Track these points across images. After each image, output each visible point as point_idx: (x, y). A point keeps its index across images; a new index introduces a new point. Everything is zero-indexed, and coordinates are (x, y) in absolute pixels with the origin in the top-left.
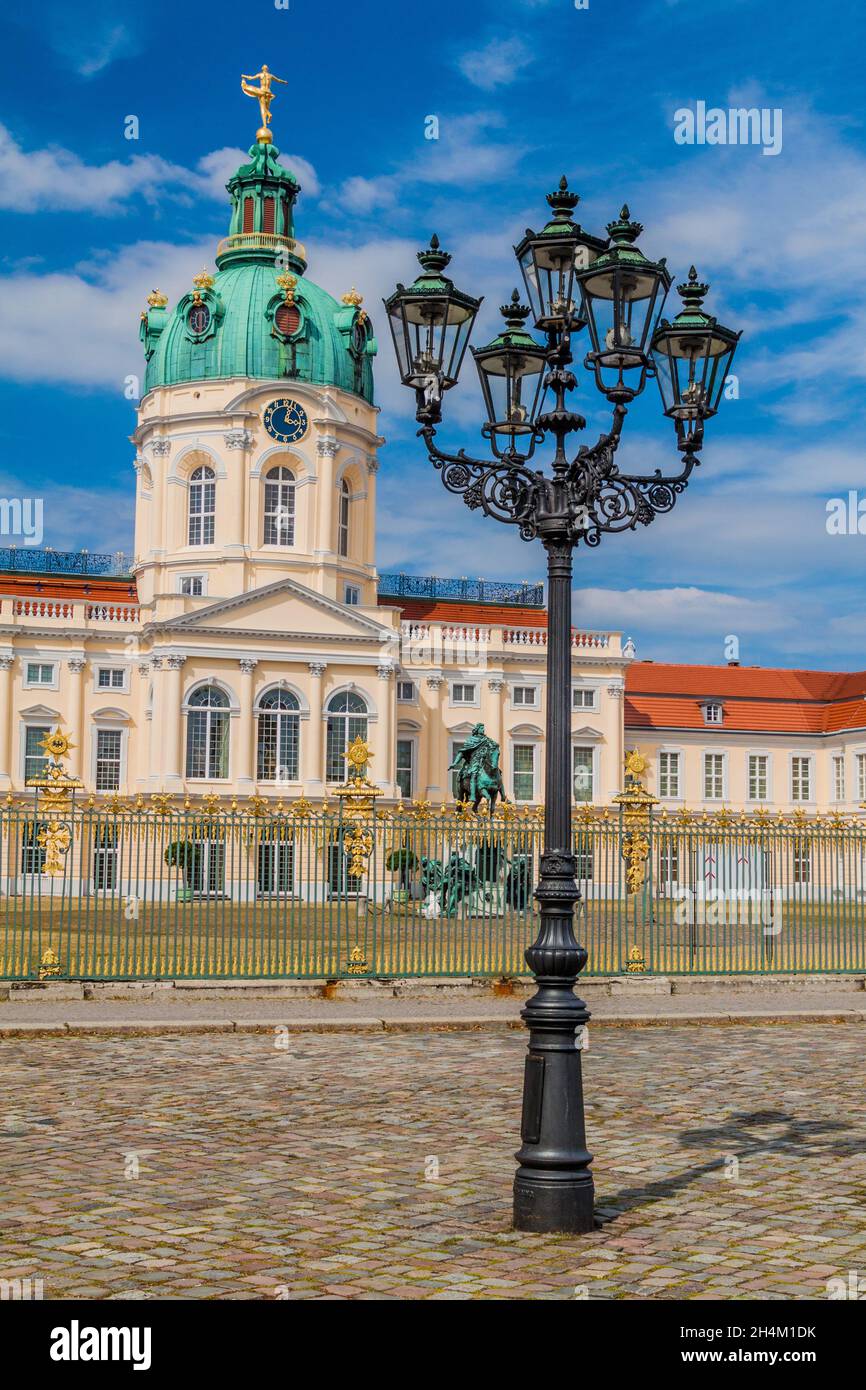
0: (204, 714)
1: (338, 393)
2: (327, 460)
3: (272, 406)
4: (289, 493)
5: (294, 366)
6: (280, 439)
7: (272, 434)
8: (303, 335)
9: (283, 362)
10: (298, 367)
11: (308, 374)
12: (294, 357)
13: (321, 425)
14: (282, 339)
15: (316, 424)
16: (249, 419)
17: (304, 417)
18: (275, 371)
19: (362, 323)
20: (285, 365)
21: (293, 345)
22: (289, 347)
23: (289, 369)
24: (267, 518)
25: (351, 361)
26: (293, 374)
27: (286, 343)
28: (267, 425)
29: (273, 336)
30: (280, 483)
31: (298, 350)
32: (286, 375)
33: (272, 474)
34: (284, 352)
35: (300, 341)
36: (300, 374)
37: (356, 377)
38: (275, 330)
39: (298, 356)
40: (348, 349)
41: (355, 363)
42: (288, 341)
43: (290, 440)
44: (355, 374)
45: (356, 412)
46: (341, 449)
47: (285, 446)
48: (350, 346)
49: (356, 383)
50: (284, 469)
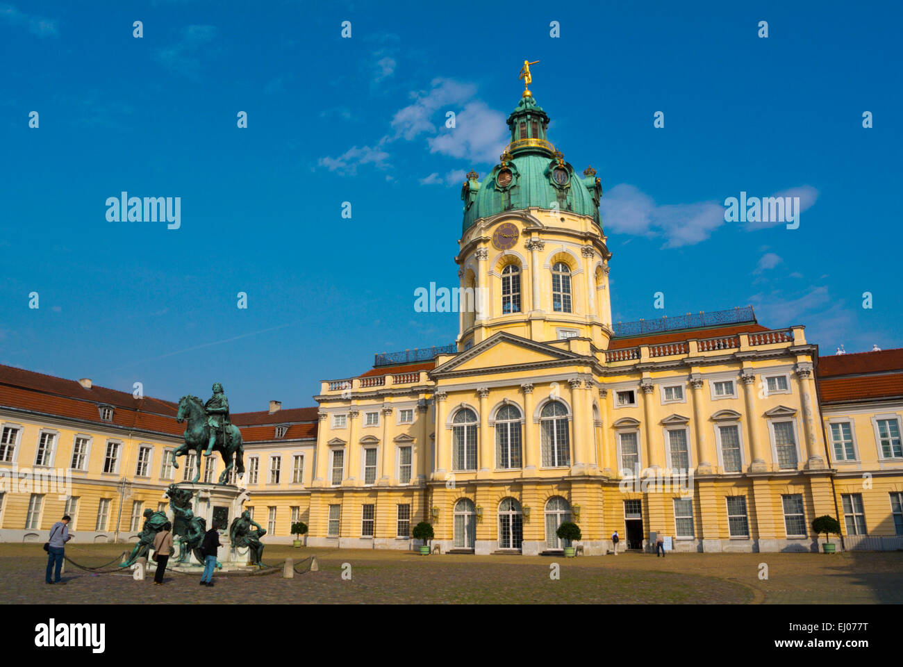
0: (463, 427)
1: (538, 210)
2: (535, 253)
3: (497, 230)
4: (517, 280)
5: (510, 203)
6: (503, 248)
7: (498, 246)
8: (514, 184)
9: (503, 203)
10: (512, 202)
11: (519, 206)
12: (509, 198)
13: (528, 233)
14: (501, 190)
15: (526, 233)
17: (517, 231)
18: (499, 209)
19: (563, 167)
20: (504, 204)
21: (509, 191)
22: (506, 193)
23: (507, 205)
24: (504, 298)
26: (509, 207)
27: (504, 191)
28: (495, 242)
29: (497, 190)
31: (511, 193)
32: (505, 209)
33: (506, 270)
34: (504, 196)
35: (513, 187)
36: (514, 206)
37: (561, 200)
38: (497, 186)
39: (512, 197)
40: (551, 184)
41: (558, 192)
42: (505, 190)
43: (509, 247)
44: (558, 197)
45: (562, 219)
46: (546, 244)
47: (507, 252)
48: (552, 182)
49: (560, 203)
50: (513, 266)
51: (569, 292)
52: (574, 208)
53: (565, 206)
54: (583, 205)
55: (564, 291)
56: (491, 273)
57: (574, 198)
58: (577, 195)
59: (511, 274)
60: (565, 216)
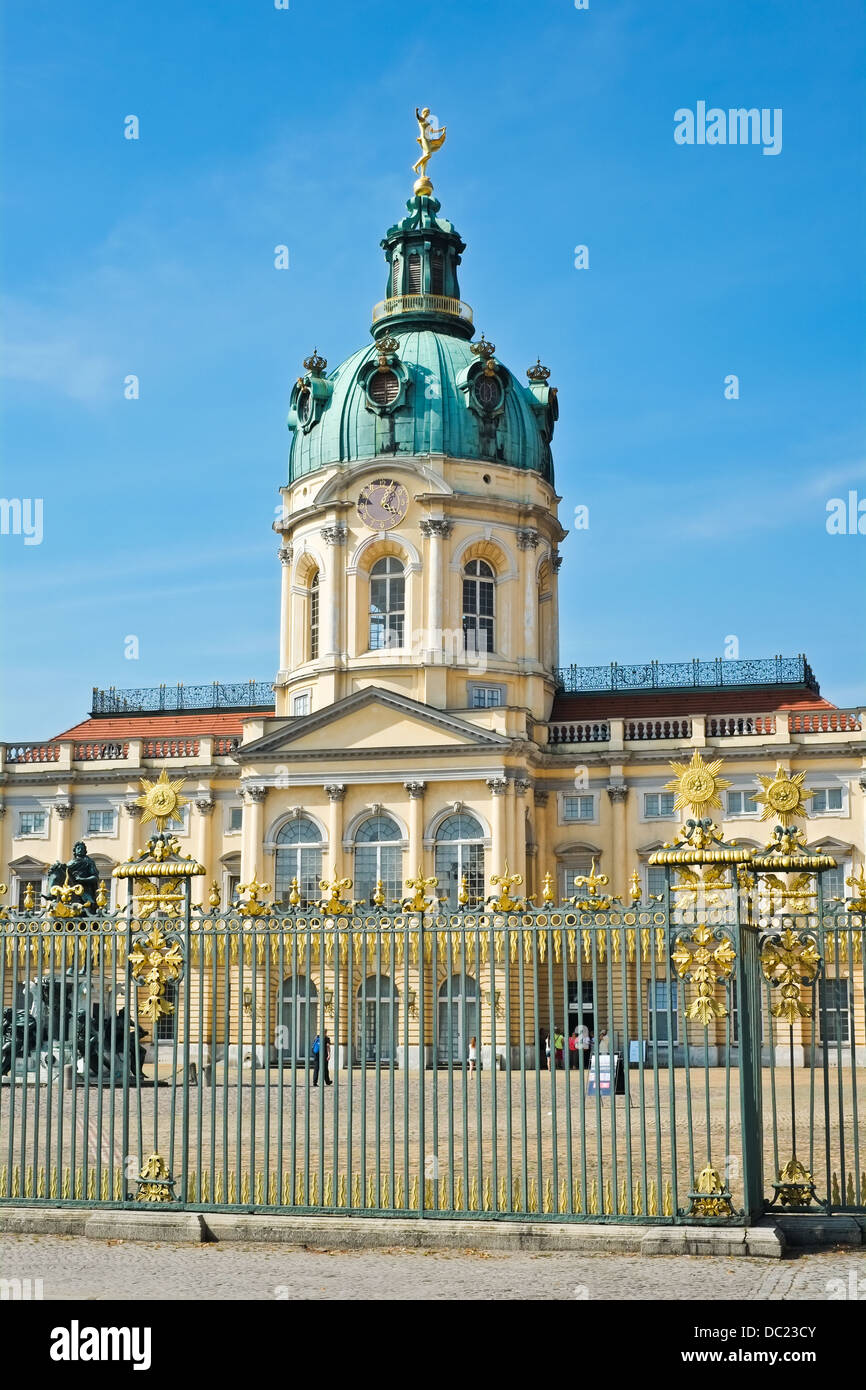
0: (293, 852)
1: (445, 461)
2: (434, 541)
4: (398, 587)
5: (393, 437)
6: (375, 526)
8: (402, 402)
9: (380, 437)
10: (397, 439)
11: (410, 446)
12: (392, 429)
13: (428, 501)
14: (377, 411)
15: (421, 502)
16: (342, 509)
17: (404, 494)
18: (372, 448)
19: (493, 374)
20: (383, 440)
21: (391, 416)
22: (386, 418)
23: (387, 443)
25: (474, 421)
26: (393, 448)
27: (382, 415)
29: (367, 409)
30: (388, 577)
31: (397, 421)
32: (383, 451)
33: (379, 567)
34: (381, 426)
35: (399, 410)
36: (400, 447)
37: (485, 439)
38: (369, 402)
39: (397, 427)
40: (467, 408)
41: (482, 423)
42: (384, 413)
43: (389, 527)
44: (482, 435)
45: (487, 479)
46: (455, 525)
47: (382, 534)
48: (472, 404)
49: (485, 446)
50: (391, 559)
51: (490, 613)
52: (508, 455)
53: (492, 450)
54: (524, 449)
55: (482, 612)
57: (509, 435)
58: (515, 427)
60: (492, 472)
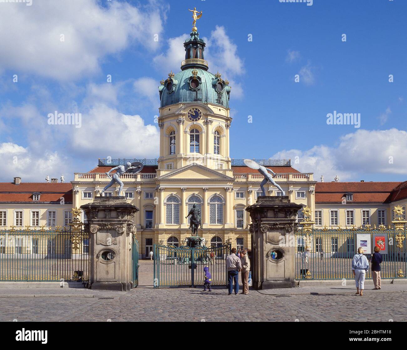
0: (171, 205)
1: (212, 105)
4: (197, 137)
6: (193, 120)
7: (191, 119)
8: (199, 88)
9: (193, 97)
10: (198, 97)
13: (206, 115)
14: (192, 90)
16: (183, 115)
18: (191, 100)
19: (221, 82)
21: (197, 91)
24: (191, 145)
26: (197, 100)
28: (189, 116)
32: (194, 101)
33: (192, 131)
34: (194, 94)
37: (219, 99)
38: (191, 87)
39: (198, 95)
40: (216, 91)
41: (218, 95)
42: (195, 91)
43: (196, 120)
45: (220, 110)
46: (213, 122)
47: (195, 123)
48: (217, 90)
49: (219, 101)
50: (196, 129)
51: (219, 144)
52: (224, 104)
53: (221, 103)
55: (217, 144)
56: (185, 132)
57: (224, 99)
59: (195, 134)
60: (221, 108)
